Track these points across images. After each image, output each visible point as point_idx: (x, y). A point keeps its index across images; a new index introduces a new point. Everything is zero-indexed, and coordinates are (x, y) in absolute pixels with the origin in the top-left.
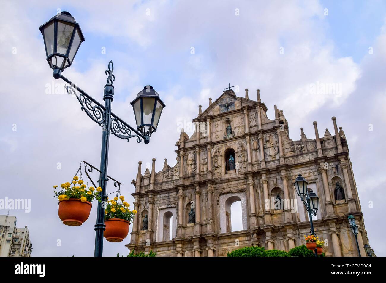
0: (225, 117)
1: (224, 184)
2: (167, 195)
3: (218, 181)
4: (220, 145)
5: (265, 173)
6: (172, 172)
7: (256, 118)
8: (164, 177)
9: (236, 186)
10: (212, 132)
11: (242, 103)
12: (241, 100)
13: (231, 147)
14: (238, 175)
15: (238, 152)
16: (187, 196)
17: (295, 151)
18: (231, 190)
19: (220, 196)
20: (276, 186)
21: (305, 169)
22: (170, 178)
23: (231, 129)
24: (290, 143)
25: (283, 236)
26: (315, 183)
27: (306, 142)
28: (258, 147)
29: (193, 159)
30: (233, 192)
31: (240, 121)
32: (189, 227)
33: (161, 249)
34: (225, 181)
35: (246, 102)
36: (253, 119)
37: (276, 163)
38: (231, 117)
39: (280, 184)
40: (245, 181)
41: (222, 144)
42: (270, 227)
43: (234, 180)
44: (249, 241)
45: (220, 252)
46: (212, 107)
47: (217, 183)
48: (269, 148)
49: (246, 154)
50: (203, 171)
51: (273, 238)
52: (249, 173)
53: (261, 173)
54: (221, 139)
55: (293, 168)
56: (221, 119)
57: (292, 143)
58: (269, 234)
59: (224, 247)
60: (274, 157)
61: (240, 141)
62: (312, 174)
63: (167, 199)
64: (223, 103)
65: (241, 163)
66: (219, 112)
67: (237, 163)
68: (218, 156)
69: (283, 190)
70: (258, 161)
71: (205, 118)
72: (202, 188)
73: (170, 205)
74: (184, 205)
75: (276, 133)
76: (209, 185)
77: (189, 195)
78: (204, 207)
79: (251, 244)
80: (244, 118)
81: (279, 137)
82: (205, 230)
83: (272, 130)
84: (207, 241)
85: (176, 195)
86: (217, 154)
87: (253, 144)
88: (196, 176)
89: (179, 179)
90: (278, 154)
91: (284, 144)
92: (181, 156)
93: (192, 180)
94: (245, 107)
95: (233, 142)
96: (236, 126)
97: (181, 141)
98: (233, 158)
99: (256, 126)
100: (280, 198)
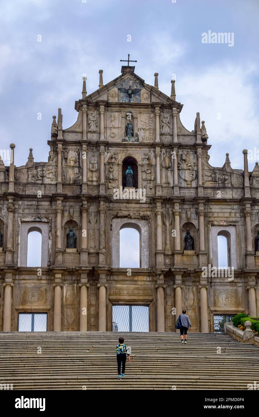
0: (125, 109)
1: (121, 205)
2: (34, 203)
3: (113, 199)
4: (117, 149)
5: (179, 203)
6: (43, 171)
7: (170, 123)
8: (30, 176)
9: (137, 211)
10: (105, 126)
11: (151, 94)
12: (151, 90)
13: (133, 156)
15: (142, 166)
16: (66, 211)
17: (216, 182)
18: (129, 215)
19: (113, 218)
20: (189, 220)
21: (227, 207)
22: (40, 180)
23: (132, 130)
24: (211, 169)
25: (192, 282)
26: (235, 226)
27: (230, 173)
28: (170, 165)
29: (76, 160)
30: (132, 217)
31: (147, 121)
32: (69, 253)
33: (27, 277)
34: (123, 201)
35: (157, 96)
36: (166, 123)
37: (191, 191)
38: (135, 112)
39: (194, 219)
40: (150, 207)
41: (120, 149)
43: (136, 202)
44: (151, 282)
45: (112, 290)
46: (107, 88)
47: (111, 202)
48: (185, 170)
49: (153, 170)
50: (92, 181)
51: (183, 281)
52: (160, 198)
53: (175, 201)
54: (118, 140)
55: (213, 203)
56: (119, 111)
57: (214, 170)
58: (179, 279)
59: (118, 286)
60: (190, 183)
61: (146, 150)
62: (233, 215)
63: (35, 209)
64: (124, 87)
65: (146, 182)
66: (117, 99)
67: (140, 180)
68: (114, 164)
69: (197, 227)
70: (169, 184)
71: (96, 102)
72: (89, 204)
73: (40, 219)
74: (62, 222)
75: (196, 153)
76: (102, 203)
77: (71, 210)
78: (92, 230)
79: (153, 286)
80: (154, 119)
81: (200, 159)
82: (93, 260)
83: (192, 147)
84: (99, 276)
85: (49, 206)
86: (113, 160)
87: (164, 159)
88: (83, 186)
89: (53, 185)
90: (196, 181)
91: (203, 169)
92: (60, 152)
93: (74, 189)
94: (157, 104)
95: (136, 149)
96: (141, 126)
97: (59, 128)
98: (131, 171)
99: (169, 135)
100: (191, 236)
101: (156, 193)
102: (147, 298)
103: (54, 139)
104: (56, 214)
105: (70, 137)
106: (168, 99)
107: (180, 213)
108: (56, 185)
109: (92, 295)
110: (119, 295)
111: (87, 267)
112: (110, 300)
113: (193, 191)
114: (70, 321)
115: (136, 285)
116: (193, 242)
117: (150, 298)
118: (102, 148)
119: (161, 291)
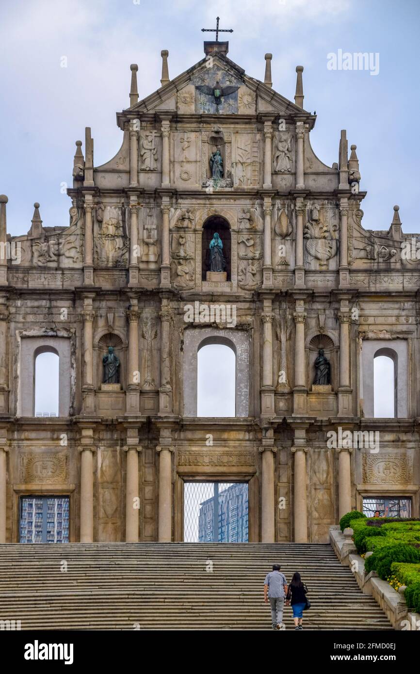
0: (209, 126)
2: (44, 303)
3: (185, 294)
4: (194, 201)
5: (304, 300)
6: (59, 244)
7: (290, 152)
10: (172, 159)
11: (257, 96)
12: (257, 88)
13: (222, 214)
14: (235, 289)
15: (238, 232)
16: (101, 316)
17: (374, 260)
19: (185, 329)
20: (322, 331)
21: (391, 305)
22: (54, 261)
23: (222, 165)
24: (365, 237)
26: (406, 339)
27: (400, 242)
28: (290, 230)
29: (118, 223)
30: (221, 327)
31: (248, 148)
32: (107, 392)
33: (33, 435)
34: (203, 298)
35: (269, 99)
36: (283, 152)
37: (328, 278)
38: (226, 130)
39: (332, 329)
40: (252, 307)
41: (198, 201)
42: (307, 421)
43: (226, 299)
44: (252, 443)
45: (183, 457)
46: (176, 87)
47: (182, 299)
48: (316, 238)
49: (258, 240)
50: (148, 262)
51: (309, 441)
52: (268, 291)
53: (296, 297)
54: (196, 186)
55: (366, 299)
56: (197, 129)
57: (370, 237)
58: (300, 435)
59: (194, 449)
60: (325, 263)
61: (246, 203)
62: (403, 320)
63: (45, 314)
64: (207, 83)
65: (245, 262)
66: (193, 107)
67: (234, 258)
68: (186, 229)
69: (337, 344)
70: (287, 264)
71: (155, 114)
72: (142, 305)
73: (54, 331)
74: (93, 337)
75: (337, 206)
76: (165, 302)
77: (110, 316)
78: (147, 350)
79: (255, 449)
80: (261, 144)
81: (344, 219)
82: (149, 404)
83: (330, 196)
84: (159, 432)
85: (71, 309)
86: (186, 223)
87: (279, 219)
88: (130, 271)
89: (78, 269)
90: (336, 259)
91: (350, 237)
92: (89, 210)
93: (116, 277)
94: (267, 115)
95: (227, 202)
96: (239, 158)
97: (87, 166)
98: (220, 241)
99: (290, 173)
100: (325, 360)
101: (262, 282)
102: (244, 469)
103: (78, 185)
104: (83, 322)
105: (108, 182)
106: (289, 104)
107: (304, 318)
108: (83, 270)
109: (147, 465)
110: (195, 465)
111: (137, 417)
112: (180, 474)
113: (331, 277)
114: (110, 511)
115: (225, 446)
116: (329, 369)
117: (250, 470)
118: (166, 200)
119: (269, 459)
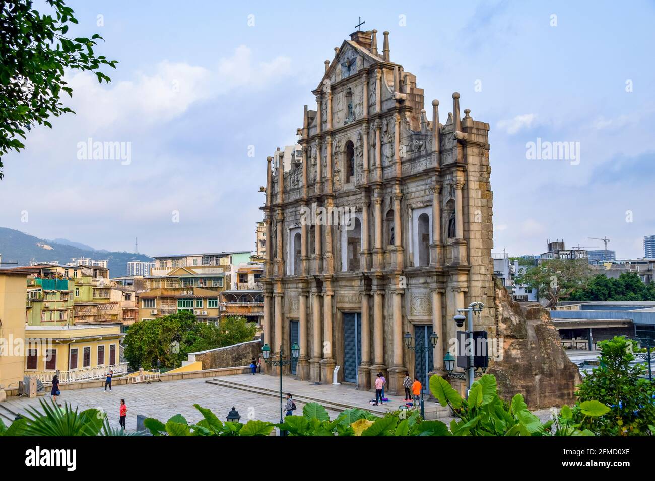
0: (346, 86)
1: (344, 199)
3: (337, 194)
5: (378, 188)
8: (291, 182)
9: (355, 203)
10: (333, 112)
11: (364, 60)
12: (363, 55)
13: (351, 139)
15: (357, 149)
17: (413, 151)
20: (391, 207)
21: (421, 183)
22: (296, 185)
23: (352, 108)
26: (431, 205)
28: (375, 142)
31: (361, 94)
34: (344, 195)
35: (368, 59)
36: (373, 91)
38: (352, 86)
41: (342, 135)
43: (352, 194)
46: (334, 68)
47: (336, 197)
48: (386, 144)
54: (341, 125)
55: (410, 181)
56: (342, 90)
60: (391, 159)
61: (359, 128)
64: (345, 61)
65: (359, 167)
66: (341, 76)
67: (355, 166)
68: (338, 153)
73: (298, 225)
86: (337, 149)
87: (372, 135)
91: (402, 138)
92: (304, 153)
95: (353, 131)
96: (356, 102)
105: (313, 133)
110: (343, 303)
112: (338, 309)
115: (353, 291)
118: (328, 138)
